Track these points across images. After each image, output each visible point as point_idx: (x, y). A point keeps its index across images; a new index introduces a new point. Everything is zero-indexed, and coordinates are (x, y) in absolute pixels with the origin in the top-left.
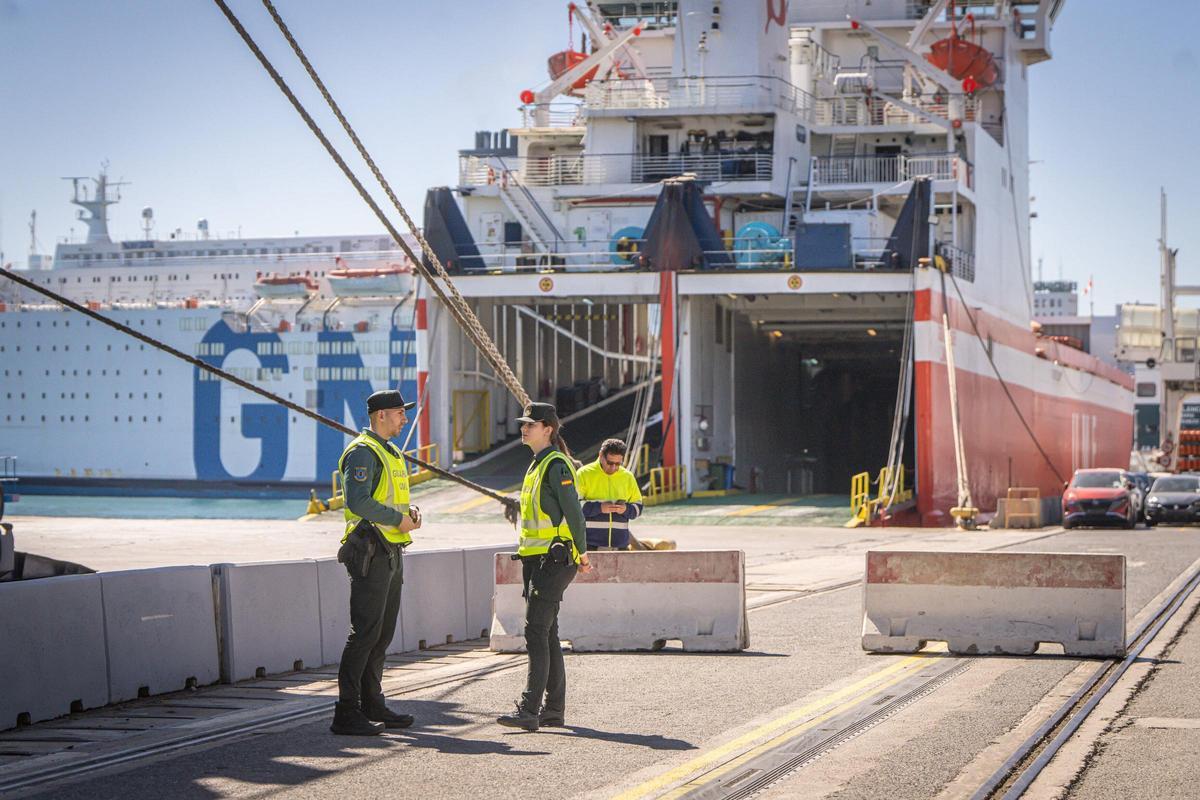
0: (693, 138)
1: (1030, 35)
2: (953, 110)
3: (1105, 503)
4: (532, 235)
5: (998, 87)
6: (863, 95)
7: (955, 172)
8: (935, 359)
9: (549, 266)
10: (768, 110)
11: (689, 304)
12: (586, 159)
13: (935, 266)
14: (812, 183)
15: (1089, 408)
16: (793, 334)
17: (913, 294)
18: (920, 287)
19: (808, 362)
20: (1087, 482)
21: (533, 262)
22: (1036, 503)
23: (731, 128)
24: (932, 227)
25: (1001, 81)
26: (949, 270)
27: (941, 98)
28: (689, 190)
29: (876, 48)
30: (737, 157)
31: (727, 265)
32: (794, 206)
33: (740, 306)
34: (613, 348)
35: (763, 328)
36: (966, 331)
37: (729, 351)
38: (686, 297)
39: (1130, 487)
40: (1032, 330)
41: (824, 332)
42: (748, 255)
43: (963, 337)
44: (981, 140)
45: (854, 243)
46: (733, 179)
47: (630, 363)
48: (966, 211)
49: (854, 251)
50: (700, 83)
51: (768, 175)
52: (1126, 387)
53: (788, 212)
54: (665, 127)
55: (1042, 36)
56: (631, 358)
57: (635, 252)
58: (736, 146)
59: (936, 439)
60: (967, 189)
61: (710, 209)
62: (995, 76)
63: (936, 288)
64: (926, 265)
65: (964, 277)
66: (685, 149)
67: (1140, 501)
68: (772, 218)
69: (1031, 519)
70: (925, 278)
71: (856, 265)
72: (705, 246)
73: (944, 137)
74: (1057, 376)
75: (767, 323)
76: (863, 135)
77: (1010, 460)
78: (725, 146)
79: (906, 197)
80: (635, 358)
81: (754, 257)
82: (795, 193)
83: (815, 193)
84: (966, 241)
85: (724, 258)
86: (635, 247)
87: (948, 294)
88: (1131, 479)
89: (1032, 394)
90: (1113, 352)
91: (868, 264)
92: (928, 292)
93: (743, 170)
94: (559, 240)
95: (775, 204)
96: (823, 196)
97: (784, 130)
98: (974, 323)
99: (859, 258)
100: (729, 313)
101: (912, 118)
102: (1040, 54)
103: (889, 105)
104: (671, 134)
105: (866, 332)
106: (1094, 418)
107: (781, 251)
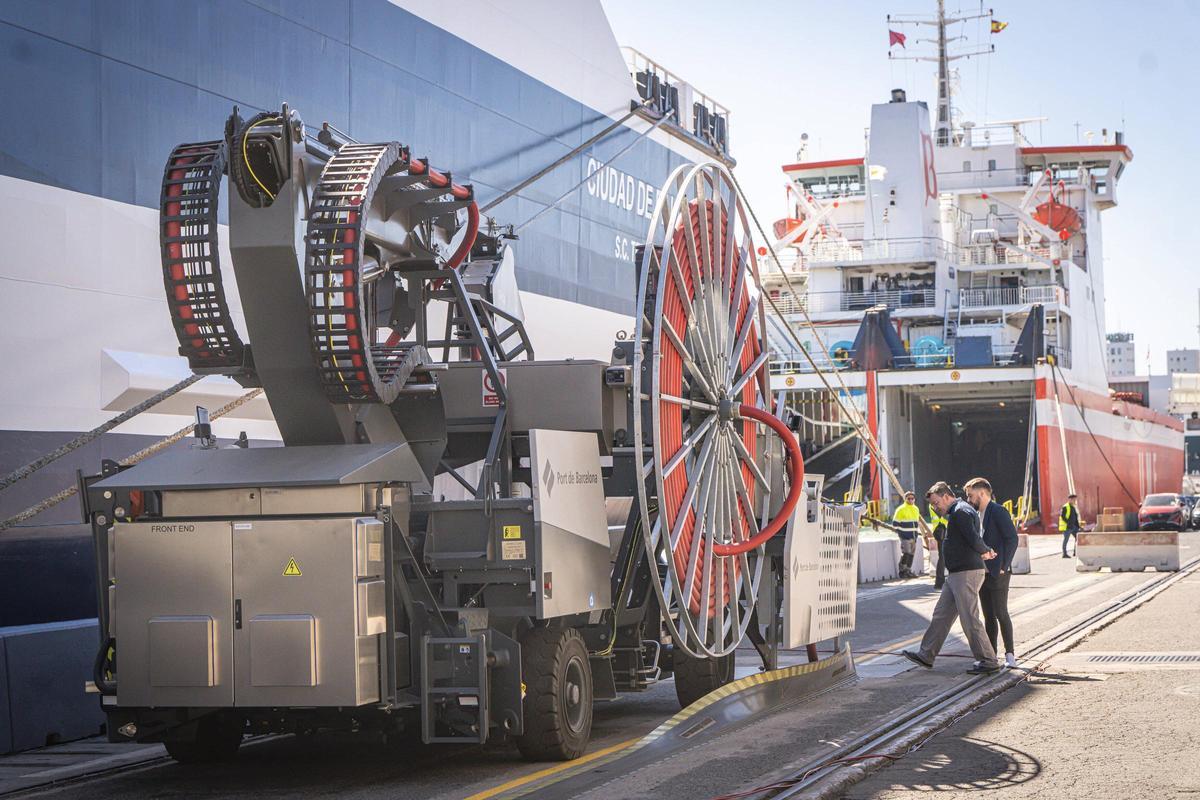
0: (880, 279)
1: (1102, 190)
2: (1054, 252)
3: (1166, 516)
4: (776, 347)
5: (1082, 231)
6: (992, 244)
7: (1057, 296)
8: (1050, 423)
9: (791, 369)
10: (931, 259)
11: (885, 391)
12: (809, 296)
13: (1047, 362)
14: (961, 306)
15: (1152, 448)
16: (947, 407)
17: (1035, 381)
18: (1039, 376)
19: (955, 424)
20: (1153, 503)
21: (779, 366)
22: (1121, 517)
23: (906, 272)
24: (1045, 337)
25: (1084, 227)
26: (1056, 363)
27: (1044, 242)
28: (883, 316)
29: (996, 206)
30: (910, 292)
31: (910, 366)
32: (950, 322)
33: (915, 390)
34: (818, 418)
35: (929, 403)
36: (1067, 402)
37: (908, 420)
38: (883, 387)
39: (1182, 505)
40: (1109, 396)
41: (970, 405)
42: (924, 359)
43: (1067, 407)
44: (1072, 270)
45: (994, 349)
46: (910, 306)
47: (828, 428)
48: (1064, 320)
49: (994, 354)
50: (885, 243)
51: (932, 304)
52: (1177, 430)
53: (946, 327)
54: (861, 272)
55: (1110, 191)
56: (829, 424)
57: (846, 358)
58: (909, 283)
59: (1052, 476)
60: (1064, 306)
61: (895, 327)
62: (1080, 225)
63: (1049, 377)
64: (1042, 362)
65: (1065, 366)
66: (874, 287)
67: (1188, 514)
68: (935, 331)
69: (1118, 527)
70: (1042, 371)
71: (993, 363)
72: (895, 353)
73: (1048, 271)
74: (1128, 427)
75: (931, 400)
76: (992, 271)
77: (1098, 488)
78: (901, 283)
79: (1028, 314)
80: (831, 424)
81: (928, 360)
82: (950, 313)
83: (963, 313)
84: (1065, 341)
85: (909, 361)
86: (846, 355)
87: (1057, 380)
88: (1182, 499)
89: (1111, 440)
90: (1167, 408)
91: (1002, 362)
92: (1044, 380)
93: (916, 300)
94: (794, 352)
95: (936, 322)
96: (968, 315)
97: (941, 271)
98: (1073, 397)
99: (998, 359)
100: (908, 395)
101: (1026, 258)
102: (1111, 203)
103: (1009, 250)
104: (865, 276)
105: (998, 404)
106: (1155, 455)
107: (945, 355)
